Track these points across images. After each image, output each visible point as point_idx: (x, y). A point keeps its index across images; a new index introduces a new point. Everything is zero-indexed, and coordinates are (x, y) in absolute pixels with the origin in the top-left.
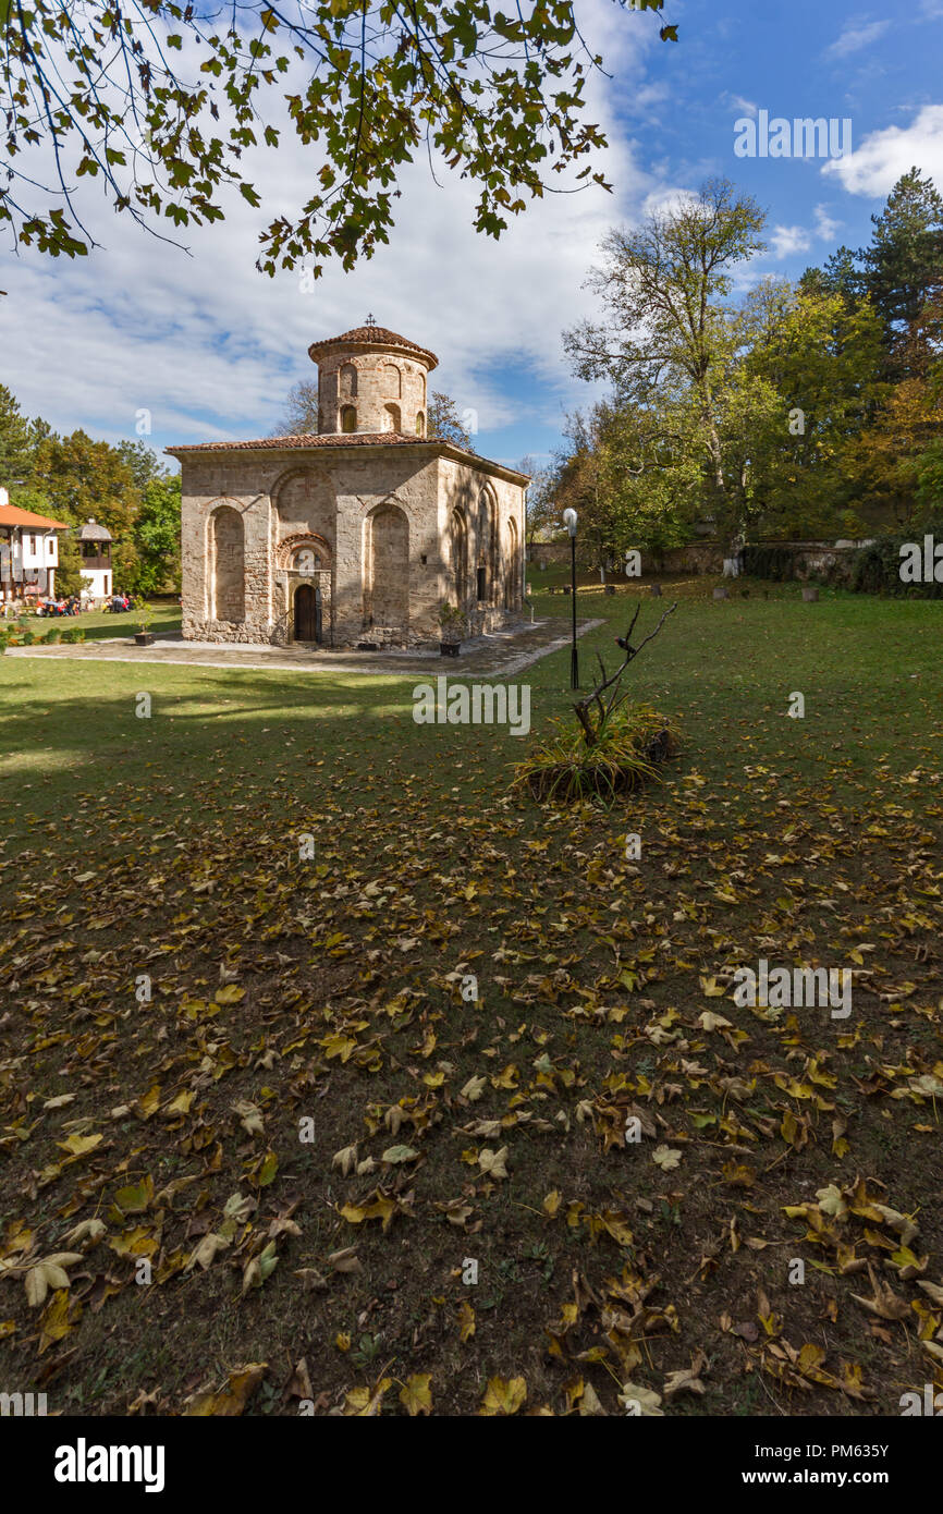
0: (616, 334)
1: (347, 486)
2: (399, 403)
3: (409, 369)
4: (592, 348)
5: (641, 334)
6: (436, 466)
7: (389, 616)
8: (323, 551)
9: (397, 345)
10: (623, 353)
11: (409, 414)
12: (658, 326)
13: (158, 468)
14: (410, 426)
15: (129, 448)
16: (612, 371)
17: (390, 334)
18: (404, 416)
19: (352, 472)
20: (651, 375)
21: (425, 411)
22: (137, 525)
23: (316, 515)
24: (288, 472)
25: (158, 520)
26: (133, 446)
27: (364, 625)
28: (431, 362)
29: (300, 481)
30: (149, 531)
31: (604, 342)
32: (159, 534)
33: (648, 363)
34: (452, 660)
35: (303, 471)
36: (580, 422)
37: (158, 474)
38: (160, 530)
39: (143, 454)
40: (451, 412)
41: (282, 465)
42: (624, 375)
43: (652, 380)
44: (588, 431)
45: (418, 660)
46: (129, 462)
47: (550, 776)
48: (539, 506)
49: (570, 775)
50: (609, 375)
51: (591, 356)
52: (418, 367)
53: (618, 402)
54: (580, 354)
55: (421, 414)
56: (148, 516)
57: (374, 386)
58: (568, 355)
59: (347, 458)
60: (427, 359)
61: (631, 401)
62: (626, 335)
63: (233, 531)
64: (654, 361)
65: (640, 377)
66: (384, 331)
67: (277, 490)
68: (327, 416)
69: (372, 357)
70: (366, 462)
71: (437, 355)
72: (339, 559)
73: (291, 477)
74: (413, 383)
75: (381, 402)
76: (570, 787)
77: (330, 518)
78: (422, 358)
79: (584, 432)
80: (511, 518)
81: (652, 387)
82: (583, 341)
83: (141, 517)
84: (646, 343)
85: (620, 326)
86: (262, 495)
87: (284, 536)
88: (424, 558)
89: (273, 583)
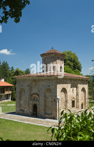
1: (42, 84)
3: (58, 58)
8: (38, 97)
9: (55, 54)
23: (37, 90)
35: (35, 81)
52: (60, 57)
59: (42, 79)
63: (24, 93)
73: (33, 82)
74: (59, 61)
77: (39, 90)
80: (83, 88)
86: (28, 86)
87: (32, 94)
88: (55, 100)
89: (30, 103)
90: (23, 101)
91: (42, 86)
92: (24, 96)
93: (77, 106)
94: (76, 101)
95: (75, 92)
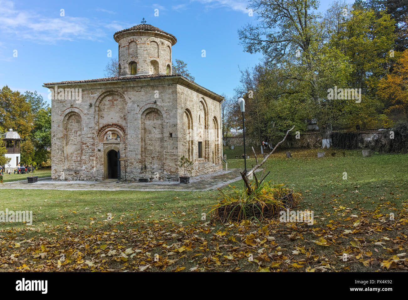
0: (264, 30)
1: (133, 99)
2: (158, 60)
3: (163, 43)
4: (253, 37)
5: (277, 30)
6: (176, 88)
7: (154, 164)
8: (121, 133)
9: (156, 32)
10: (268, 39)
11: (163, 65)
12: (284, 26)
13: (44, 104)
14: (163, 71)
15: (30, 95)
16: (263, 48)
17: (153, 27)
18: (160, 66)
19: (135, 93)
20: (282, 49)
21: (171, 64)
22: (33, 132)
23: (117, 114)
24: (103, 93)
25: (43, 129)
26: (32, 93)
27: (142, 169)
28: (173, 40)
29: (110, 98)
30: (39, 135)
31: (258, 35)
32: (44, 136)
33: (280, 44)
34: (185, 185)
35: (110, 93)
36: (248, 75)
37: (44, 107)
38: (44, 134)
39: (36, 97)
40: (185, 69)
41: (100, 90)
42: (269, 50)
43: (283, 52)
44: (252, 79)
45: (168, 185)
46: (30, 101)
47: (229, 208)
48: (230, 118)
49: (239, 207)
50: (261, 50)
51: (252, 41)
52: (167, 43)
53: (266, 64)
54: (247, 41)
55: (169, 66)
56: (39, 128)
57: (145, 52)
58: (241, 41)
59: (132, 85)
60: (172, 39)
61: (274, 62)
62: (269, 31)
63: (77, 124)
64: (283, 43)
65: (277, 51)
66: (150, 25)
67: (98, 103)
68: (122, 67)
69: (144, 38)
70: (142, 88)
71: (176, 38)
72: (129, 137)
73: (105, 96)
74: (164, 50)
75: (149, 60)
76: (240, 213)
77: (124, 116)
78: (168, 38)
79: (251, 80)
80: (215, 117)
81: (283, 55)
82: (248, 34)
83: (36, 128)
84: (279, 34)
85: (266, 26)
86: (91, 105)
87: (101, 126)
88: (171, 134)
89: (96, 149)
90: (74, 147)
91: (134, 102)
92: (76, 132)
93: (206, 154)
94: (203, 144)
95: (202, 123)
